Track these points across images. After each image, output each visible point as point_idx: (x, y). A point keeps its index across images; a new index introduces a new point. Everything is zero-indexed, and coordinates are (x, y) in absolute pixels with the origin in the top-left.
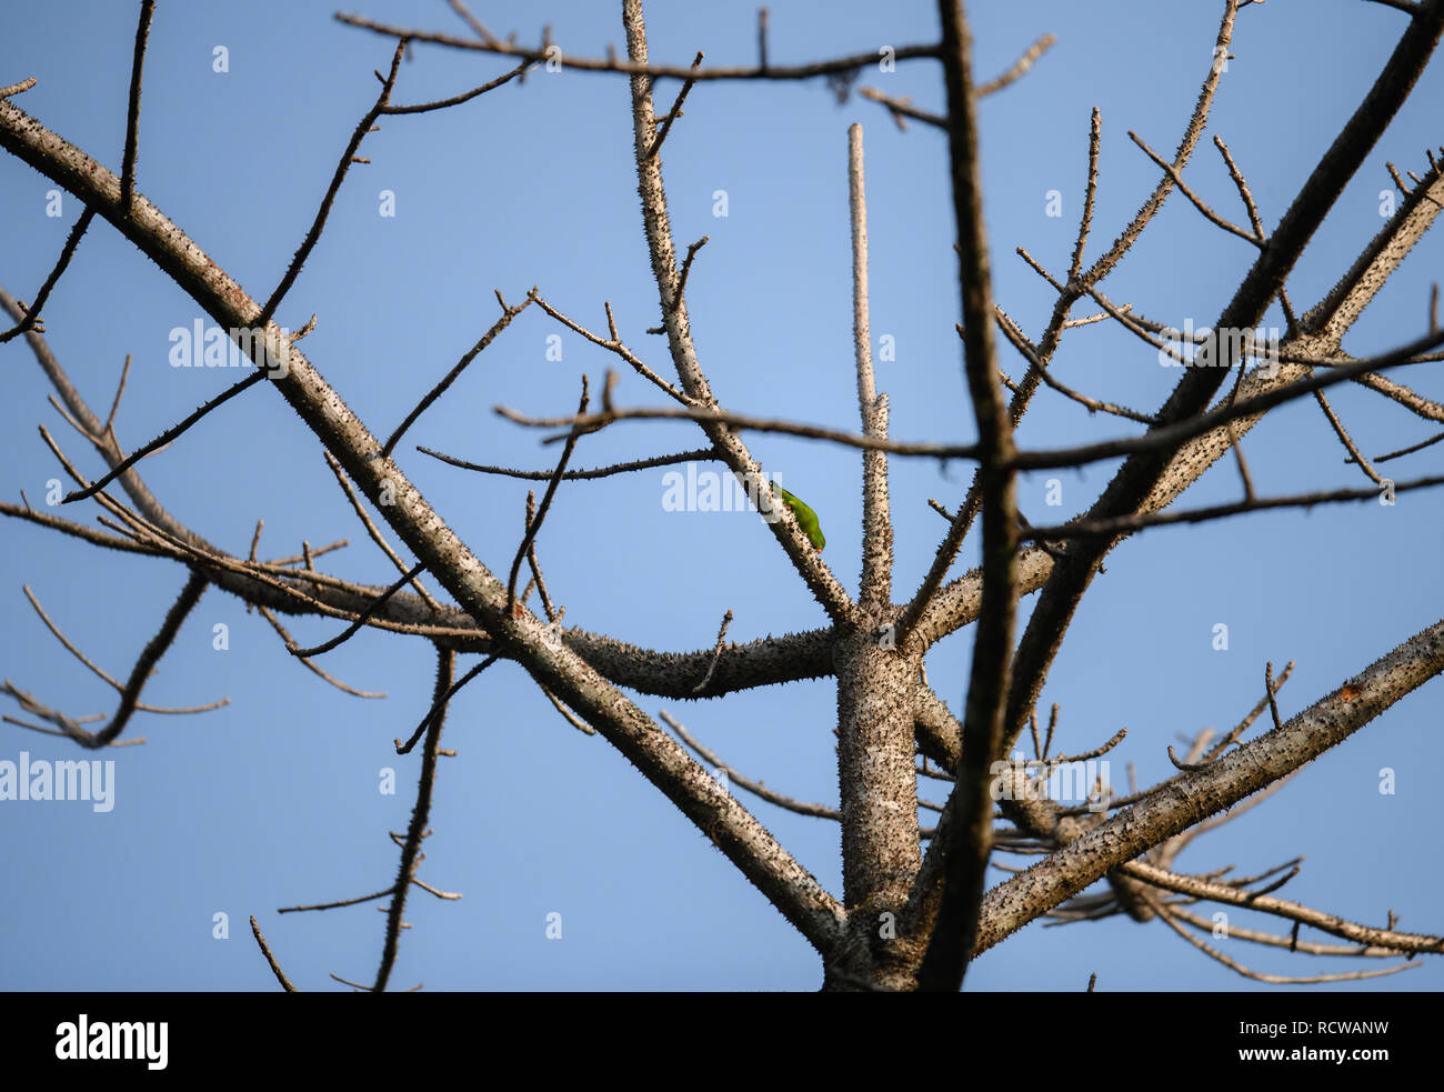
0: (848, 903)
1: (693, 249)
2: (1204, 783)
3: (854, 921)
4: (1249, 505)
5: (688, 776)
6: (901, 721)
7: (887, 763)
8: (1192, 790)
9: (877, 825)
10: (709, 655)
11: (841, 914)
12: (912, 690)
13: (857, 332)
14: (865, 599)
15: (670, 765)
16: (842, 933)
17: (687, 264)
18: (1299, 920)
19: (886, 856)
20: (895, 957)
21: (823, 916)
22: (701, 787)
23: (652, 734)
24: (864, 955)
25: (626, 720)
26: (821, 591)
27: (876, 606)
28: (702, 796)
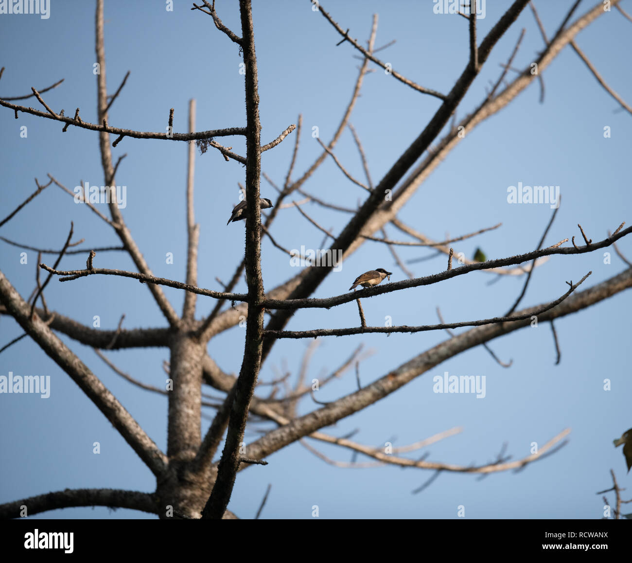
0: (169, 454)
1: (120, 159)
2: (326, 412)
3: (171, 463)
4: (363, 330)
5: (103, 395)
6: (197, 373)
7: (189, 393)
8: (320, 415)
9: (184, 420)
10: (114, 333)
11: (166, 460)
12: (202, 358)
13: (188, 194)
14: (184, 316)
15: (96, 390)
16: (166, 468)
17: (117, 165)
18: (356, 451)
19: (187, 435)
20: (187, 481)
21: (158, 461)
22: (109, 401)
23: (89, 376)
24: (174, 480)
25: (78, 369)
26: (166, 312)
27: (189, 320)
28: (109, 405)
